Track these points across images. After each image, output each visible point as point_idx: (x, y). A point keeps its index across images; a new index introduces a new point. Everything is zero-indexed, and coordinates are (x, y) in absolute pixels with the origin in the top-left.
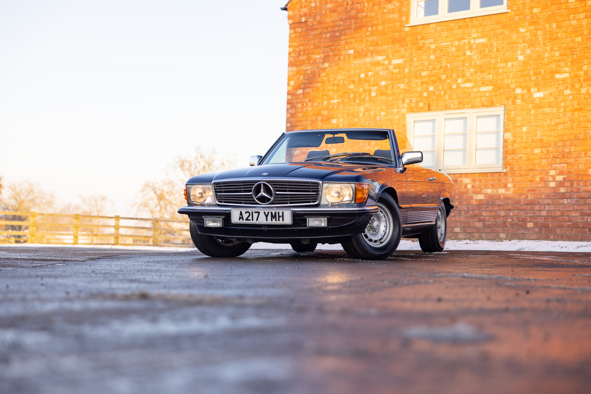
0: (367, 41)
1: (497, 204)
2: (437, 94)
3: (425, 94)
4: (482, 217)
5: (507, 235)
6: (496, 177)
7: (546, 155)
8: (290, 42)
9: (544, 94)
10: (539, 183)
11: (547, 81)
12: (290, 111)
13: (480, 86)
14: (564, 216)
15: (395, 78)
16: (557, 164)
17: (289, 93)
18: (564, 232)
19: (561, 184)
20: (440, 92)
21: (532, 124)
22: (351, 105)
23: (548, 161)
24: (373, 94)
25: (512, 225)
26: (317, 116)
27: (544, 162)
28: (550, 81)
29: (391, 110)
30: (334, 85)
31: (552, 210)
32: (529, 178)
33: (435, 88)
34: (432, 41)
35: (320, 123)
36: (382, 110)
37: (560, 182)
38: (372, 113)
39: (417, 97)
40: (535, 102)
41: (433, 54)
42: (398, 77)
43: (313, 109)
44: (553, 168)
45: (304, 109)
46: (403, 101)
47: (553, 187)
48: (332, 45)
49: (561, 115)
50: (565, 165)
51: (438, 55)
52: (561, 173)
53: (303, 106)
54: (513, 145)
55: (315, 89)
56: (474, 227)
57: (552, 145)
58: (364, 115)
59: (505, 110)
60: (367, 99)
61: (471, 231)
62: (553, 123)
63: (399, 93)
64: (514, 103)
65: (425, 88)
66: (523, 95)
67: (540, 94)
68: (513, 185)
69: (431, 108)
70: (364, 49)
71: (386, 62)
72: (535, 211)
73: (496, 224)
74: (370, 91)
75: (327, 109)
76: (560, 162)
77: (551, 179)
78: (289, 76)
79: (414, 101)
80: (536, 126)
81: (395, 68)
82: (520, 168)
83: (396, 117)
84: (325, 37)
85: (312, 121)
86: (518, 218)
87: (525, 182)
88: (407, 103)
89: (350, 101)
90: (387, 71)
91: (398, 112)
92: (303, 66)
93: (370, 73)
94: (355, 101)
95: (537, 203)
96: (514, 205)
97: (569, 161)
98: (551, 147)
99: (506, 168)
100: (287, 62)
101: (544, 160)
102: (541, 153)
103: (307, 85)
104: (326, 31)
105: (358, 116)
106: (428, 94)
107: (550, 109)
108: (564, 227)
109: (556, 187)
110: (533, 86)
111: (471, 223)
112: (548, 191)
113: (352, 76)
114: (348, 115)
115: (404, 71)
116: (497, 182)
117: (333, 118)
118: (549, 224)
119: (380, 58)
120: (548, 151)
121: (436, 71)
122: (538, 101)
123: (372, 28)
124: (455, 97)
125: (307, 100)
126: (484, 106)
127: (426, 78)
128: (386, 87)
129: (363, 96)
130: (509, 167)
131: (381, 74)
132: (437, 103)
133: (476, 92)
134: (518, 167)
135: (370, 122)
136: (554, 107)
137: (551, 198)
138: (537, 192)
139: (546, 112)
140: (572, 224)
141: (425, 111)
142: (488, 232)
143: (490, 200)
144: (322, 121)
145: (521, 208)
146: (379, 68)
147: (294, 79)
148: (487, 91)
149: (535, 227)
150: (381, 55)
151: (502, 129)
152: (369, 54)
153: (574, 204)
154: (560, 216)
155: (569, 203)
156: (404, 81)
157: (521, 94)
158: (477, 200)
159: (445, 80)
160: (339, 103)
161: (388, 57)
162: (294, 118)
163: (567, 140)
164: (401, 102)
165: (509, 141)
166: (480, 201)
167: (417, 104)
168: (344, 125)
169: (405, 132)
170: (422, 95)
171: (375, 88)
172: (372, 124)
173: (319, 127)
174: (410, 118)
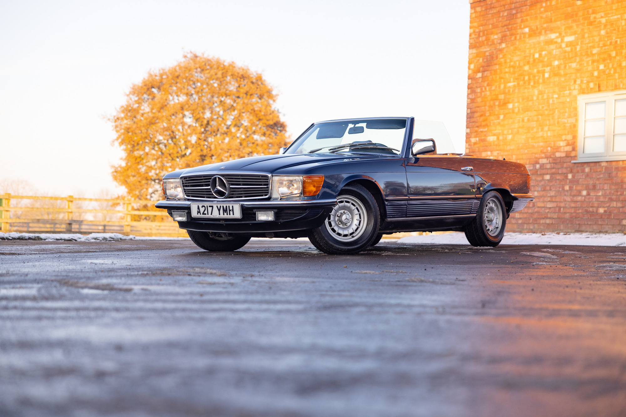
0: (542, 18)
2: (607, 73)
3: (596, 74)
8: (471, 22)
12: (470, 96)
15: (567, 57)
17: (470, 78)
20: (610, 70)
22: (526, 88)
24: (547, 75)
26: (495, 101)
29: (563, 92)
30: (510, 67)
33: (605, 66)
34: (602, 14)
35: (497, 108)
36: (554, 92)
38: (545, 97)
39: (588, 77)
41: (604, 29)
42: (570, 56)
43: (491, 93)
45: (483, 94)
46: (575, 82)
48: (509, 24)
51: (609, 30)
53: (482, 91)
55: (493, 72)
58: (538, 98)
60: (541, 81)
63: (571, 73)
65: (596, 66)
69: (602, 88)
70: (539, 27)
71: (559, 40)
74: (543, 72)
75: (504, 93)
78: (469, 59)
79: (585, 82)
81: (567, 46)
83: (568, 100)
84: (503, 16)
85: (490, 107)
88: (578, 84)
89: (525, 83)
90: (560, 49)
91: (570, 94)
92: (483, 47)
93: (544, 53)
94: (529, 83)
100: (468, 44)
103: (486, 68)
104: (503, 9)
105: (532, 100)
106: (599, 73)
113: (527, 56)
114: (523, 99)
115: (576, 49)
117: (509, 102)
119: (553, 36)
121: (606, 47)
123: (546, 4)
124: (624, 75)
125: (485, 84)
127: (596, 56)
128: (559, 66)
129: (537, 78)
131: (554, 53)
132: (607, 82)
135: (543, 105)
141: (595, 92)
144: (499, 106)
146: (552, 47)
147: (474, 62)
150: (555, 32)
152: (543, 31)
156: (575, 59)
159: (615, 57)
160: (514, 86)
161: (560, 34)
162: (474, 104)
164: (573, 82)
167: (588, 85)
168: (519, 110)
169: (576, 115)
170: (592, 75)
171: (547, 69)
172: (545, 108)
173: (496, 113)
174: (582, 100)
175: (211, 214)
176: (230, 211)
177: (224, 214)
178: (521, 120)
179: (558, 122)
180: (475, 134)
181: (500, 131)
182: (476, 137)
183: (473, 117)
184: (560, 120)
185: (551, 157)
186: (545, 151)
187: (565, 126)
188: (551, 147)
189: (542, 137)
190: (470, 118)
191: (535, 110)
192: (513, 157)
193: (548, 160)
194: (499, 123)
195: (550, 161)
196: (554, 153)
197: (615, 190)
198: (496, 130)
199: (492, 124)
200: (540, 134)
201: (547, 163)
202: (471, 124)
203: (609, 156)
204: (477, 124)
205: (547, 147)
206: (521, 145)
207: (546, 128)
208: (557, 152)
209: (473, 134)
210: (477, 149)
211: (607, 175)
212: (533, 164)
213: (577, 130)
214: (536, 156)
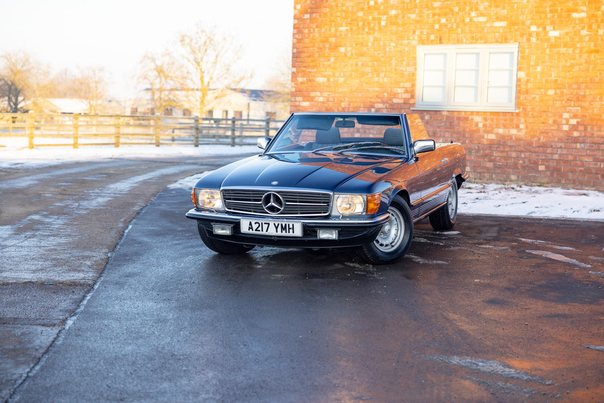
1: (509, 144)
2: (449, 27)
3: (437, 27)
4: (493, 158)
5: (518, 177)
6: (508, 117)
7: (560, 97)
9: (560, 34)
10: (551, 126)
11: (564, 20)
12: (297, 36)
13: (493, 21)
14: (576, 161)
15: (405, 7)
16: (570, 106)
17: (295, 17)
18: (576, 177)
19: (574, 128)
20: (452, 25)
21: (547, 64)
22: (359, 34)
23: (562, 103)
24: (383, 23)
25: (524, 167)
26: (325, 43)
27: (558, 104)
28: (567, 19)
29: (401, 41)
30: (342, 11)
31: (564, 154)
32: (542, 119)
33: (447, 20)
35: (327, 51)
36: (391, 40)
37: (574, 125)
38: (381, 44)
39: (428, 29)
40: (551, 41)
42: (409, 7)
43: (320, 35)
44: (567, 111)
45: (311, 35)
46: (414, 32)
47: (566, 131)
49: (577, 56)
50: (579, 108)
52: (575, 116)
53: (310, 32)
54: (526, 85)
55: (323, 14)
56: (485, 167)
57: (567, 87)
58: (373, 44)
59: (519, 48)
60: (377, 28)
61: (481, 170)
62: (568, 64)
63: (410, 24)
64: (528, 40)
65: (437, 19)
66: (538, 34)
67: (556, 33)
68: (525, 126)
69: (443, 41)
72: (548, 154)
73: (507, 165)
74: (379, 20)
75: (335, 36)
76: (574, 105)
77: (564, 122)
79: (425, 33)
80: (551, 66)
82: (533, 109)
83: (407, 49)
85: (320, 48)
86: (530, 161)
87: (538, 123)
88: (418, 35)
89: (358, 29)
91: (409, 43)
93: (380, 1)
94: (363, 29)
95: (550, 146)
96: (526, 147)
97: (583, 104)
98: (565, 89)
99: (519, 108)
101: (558, 102)
102: (555, 94)
103: (314, 10)
105: (367, 46)
106: (440, 26)
107: (565, 49)
108: (577, 172)
109: (569, 130)
110: (549, 24)
111: (482, 162)
112: (561, 135)
113: (361, 3)
114: (357, 44)
115: (415, 1)
116: (509, 122)
117: (341, 46)
118: (561, 168)
120: (562, 93)
121: (448, 2)
122: (553, 40)
124: (467, 31)
125: (314, 26)
126: (497, 42)
127: (438, 10)
128: (396, 16)
129: (372, 25)
130: (521, 107)
131: (391, 3)
132: (449, 36)
133: (490, 27)
134: (530, 107)
135: (379, 52)
136: (570, 48)
137: (564, 142)
138: (550, 134)
139: (561, 52)
140: (585, 169)
141: (436, 44)
142: (498, 173)
143: (502, 140)
144: (330, 48)
145: (533, 150)
147: (300, 2)
148: (501, 27)
149: (546, 171)
151: (515, 67)
153: (587, 149)
154: (572, 160)
155: (583, 148)
156: (415, 11)
157: (536, 31)
158: (488, 140)
159: (458, 13)
160: (347, 30)
162: (301, 44)
163: (582, 83)
164: (412, 33)
165: (522, 81)
166: (491, 140)
167: (429, 36)
168: (352, 55)
169: (415, 64)
170: (433, 27)
171: (384, 17)
172: (381, 55)
173: (327, 55)
174: (421, 50)
175: (267, 231)
176: (289, 229)
177: (282, 232)
178: (354, 64)
179: (396, 70)
180: (302, 73)
181: (331, 73)
182: (303, 77)
183: (300, 57)
184: (397, 68)
185: (387, 103)
186: (381, 96)
187: (403, 74)
188: (388, 93)
189: (378, 82)
190: (297, 57)
191: (370, 56)
192: (345, 100)
193: (384, 105)
194: (330, 65)
195: (386, 106)
196: (391, 100)
197: (457, 138)
198: (326, 71)
199: (321, 66)
200: (376, 79)
201: (383, 108)
202: (297, 63)
203: (450, 106)
204: (305, 64)
205: (383, 93)
206: (354, 89)
207: (382, 75)
208: (394, 98)
209: (300, 73)
210: (305, 88)
211: (448, 124)
212: (368, 108)
213: (416, 79)
214: (371, 100)
